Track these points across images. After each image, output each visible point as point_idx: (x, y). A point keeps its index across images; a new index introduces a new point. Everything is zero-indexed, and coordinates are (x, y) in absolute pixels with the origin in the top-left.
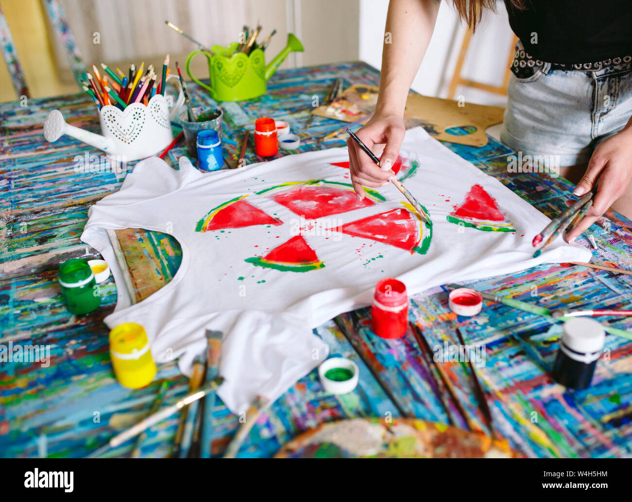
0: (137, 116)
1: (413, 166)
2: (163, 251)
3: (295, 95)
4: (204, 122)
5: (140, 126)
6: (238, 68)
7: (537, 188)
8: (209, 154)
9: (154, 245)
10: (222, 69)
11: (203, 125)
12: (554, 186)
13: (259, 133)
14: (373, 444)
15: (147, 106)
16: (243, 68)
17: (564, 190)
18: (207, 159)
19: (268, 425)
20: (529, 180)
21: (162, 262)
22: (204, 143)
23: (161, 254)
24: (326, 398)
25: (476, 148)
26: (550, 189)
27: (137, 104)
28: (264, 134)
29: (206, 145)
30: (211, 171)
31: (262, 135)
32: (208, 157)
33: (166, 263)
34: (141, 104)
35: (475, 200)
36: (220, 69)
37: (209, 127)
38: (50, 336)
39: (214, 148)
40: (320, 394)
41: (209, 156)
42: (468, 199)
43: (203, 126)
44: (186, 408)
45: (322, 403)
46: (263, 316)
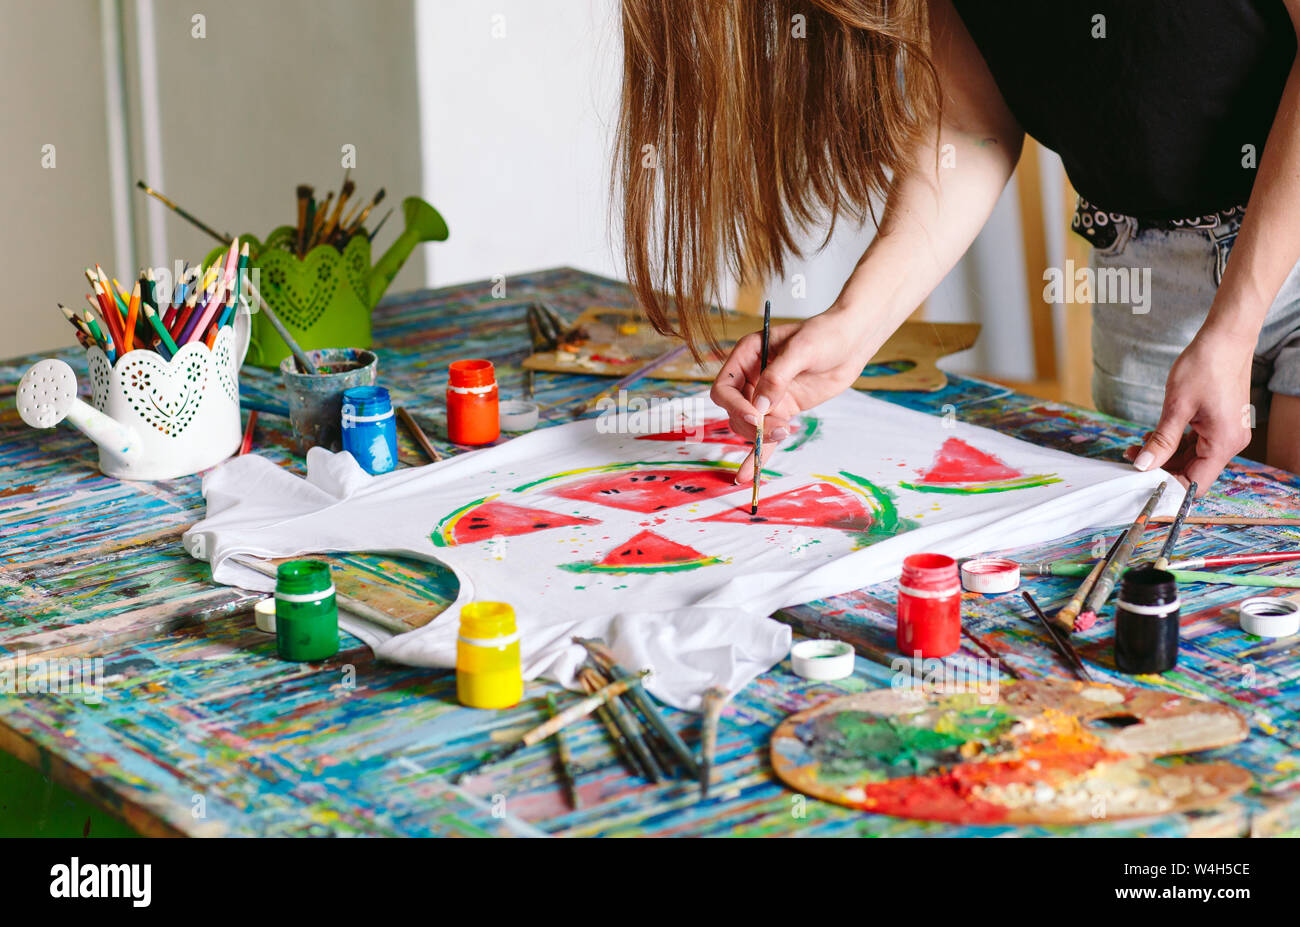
0: (194, 371)
1: (810, 427)
2: (398, 575)
3: (453, 341)
4: (349, 373)
5: (198, 395)
6: (321, 282)
7: (1072, 438)
8: (374, 436)
9: (371, 571)
10: (284, 287)
11: (346, 378)
12: (1105, 433)
13: (463, 391)
14: (915, 704)
15: (211, 348)
16: (330, 282)
17: (1128, 436)
18: (372, 447)
19: (739, 714)
20: (1054, 429)
21: (407, 586)
22: (365, 411)
23: (397, 579)
24: (812, 687)
25: (926, 393)
26: (1098, 439)
27: (194, 345)
28: (475, 390)
29: (369, 414)
30: (379, 474)
31: (470, 394)
32: (371, 443)
33: (420, 588)
34: (202, 344)
35: (956, 461)
36: (277, 285)
37: (358, 383)
38: (286, 686)
39: (382, 422)
40: (801, 685)
41: (375, 440)
42: (942, 460)
43: (348, 380)
44: (605, 706)
45: (810, 691)
46: (655, 618)
